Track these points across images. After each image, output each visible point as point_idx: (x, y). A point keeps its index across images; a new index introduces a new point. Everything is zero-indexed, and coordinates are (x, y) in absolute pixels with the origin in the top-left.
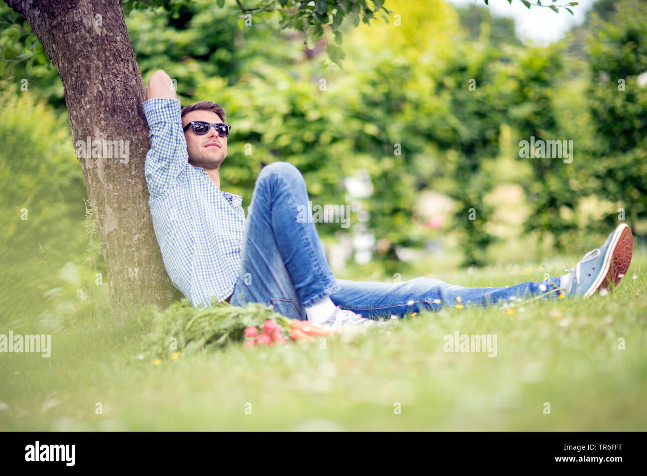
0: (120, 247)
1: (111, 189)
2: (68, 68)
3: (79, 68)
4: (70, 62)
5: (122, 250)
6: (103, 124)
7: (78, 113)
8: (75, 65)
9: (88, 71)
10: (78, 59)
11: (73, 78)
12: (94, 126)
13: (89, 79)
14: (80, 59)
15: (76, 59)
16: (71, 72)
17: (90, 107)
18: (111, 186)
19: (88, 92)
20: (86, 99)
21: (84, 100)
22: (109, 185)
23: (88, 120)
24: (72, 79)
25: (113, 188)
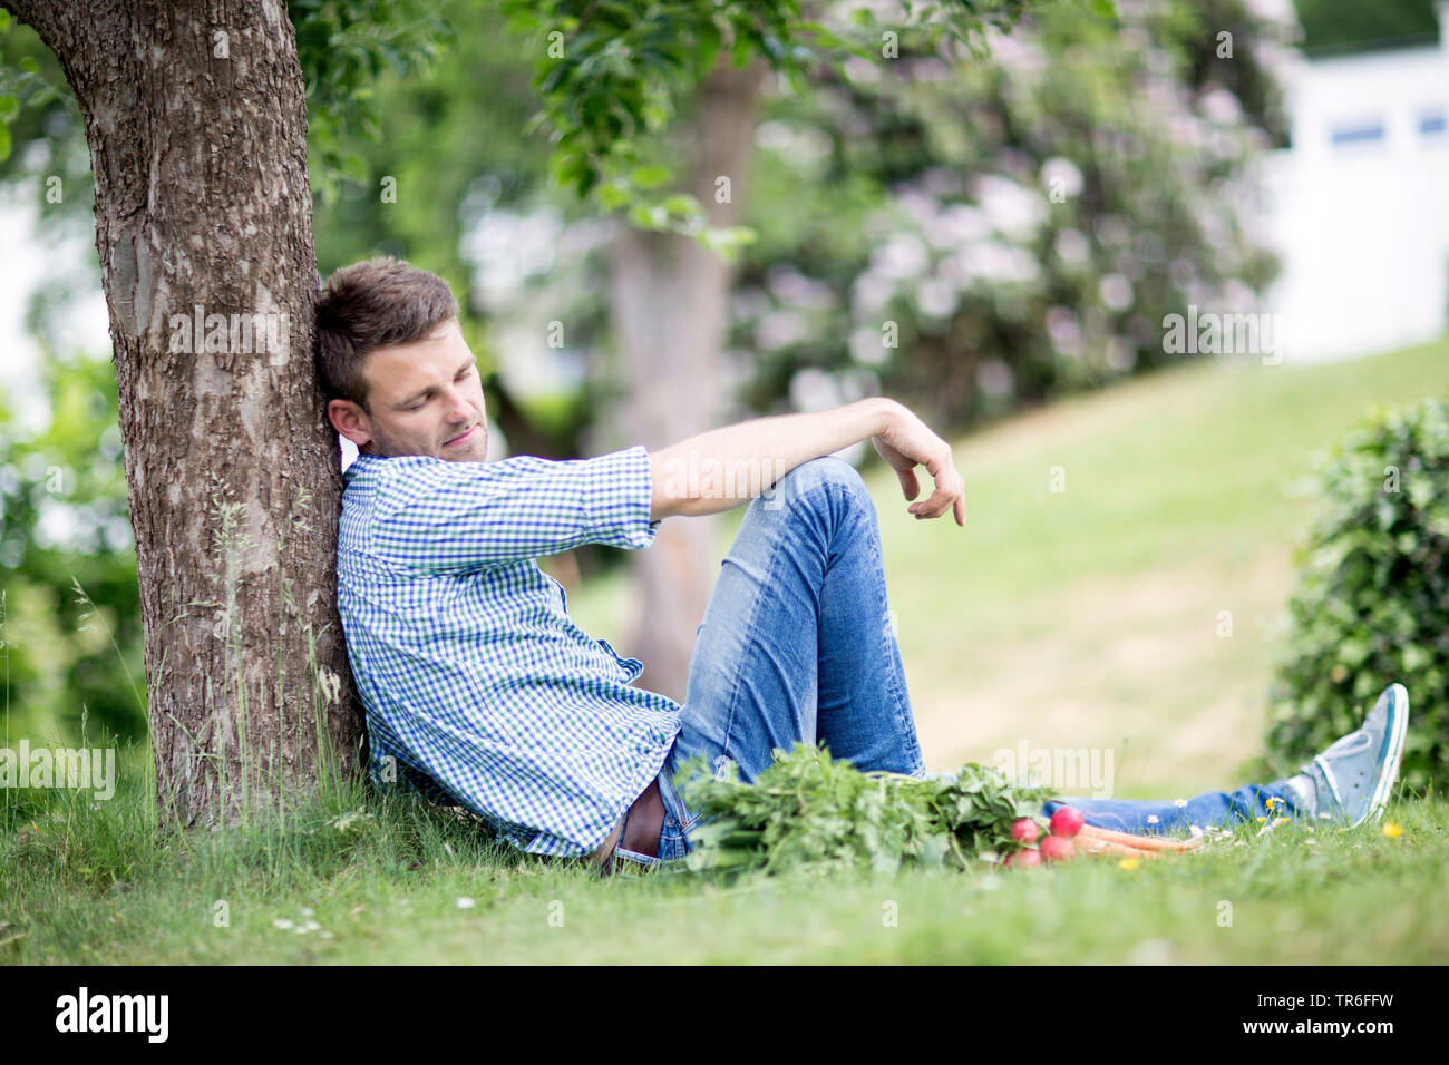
0: (274, 616)
1: (275, 460)
2: (202, 119)
3: (242, 127)
4: (211, 102)
5: (279, 626)
6: (281, 285)
7: (209, 242)
8: (226, 114)
9: (264, 138)
10: (240, 100)
11: (215, 149)
12: (260, 286)
13: (265, 158)
14: (247, 102)
15: (234, 102)
16: (208, 130)
17: (258, 234)
18: (275, 451)
19: (258, 193)
20: (250, 209)
21: (241, 212)
22: (268, 447)
23: (245, 266)
24: (207, 149)
25: (279, 457)
